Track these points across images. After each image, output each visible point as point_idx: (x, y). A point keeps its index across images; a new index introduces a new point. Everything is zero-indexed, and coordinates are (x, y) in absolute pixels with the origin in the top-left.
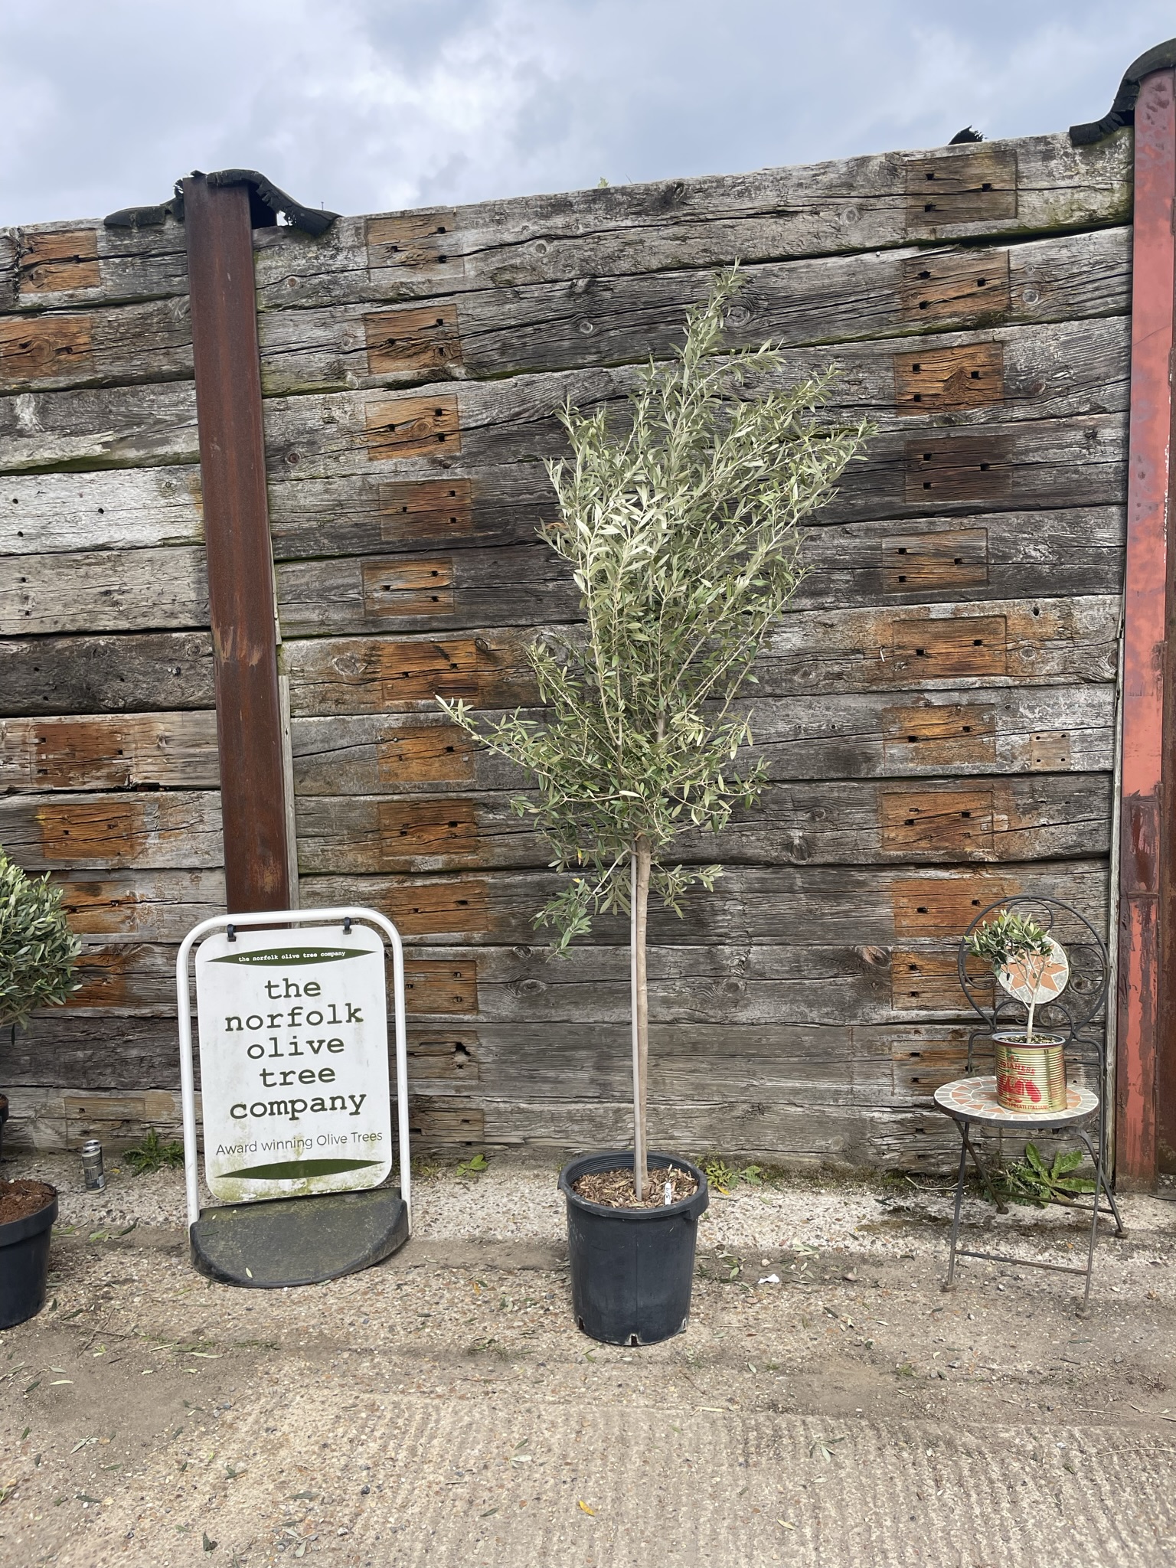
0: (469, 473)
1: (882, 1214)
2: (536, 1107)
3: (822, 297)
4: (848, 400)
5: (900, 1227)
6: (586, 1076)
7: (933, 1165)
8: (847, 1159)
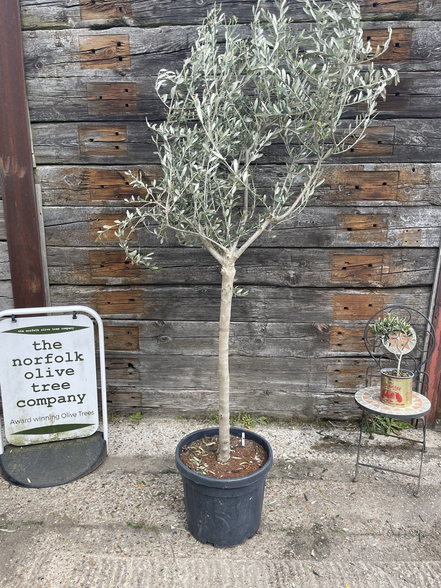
0: (135, 80)
1: (320, 440)
2: (166, 392)
5: (329, 447)
6: (189, 378)
7: (341, 416)
8: (304, 414)
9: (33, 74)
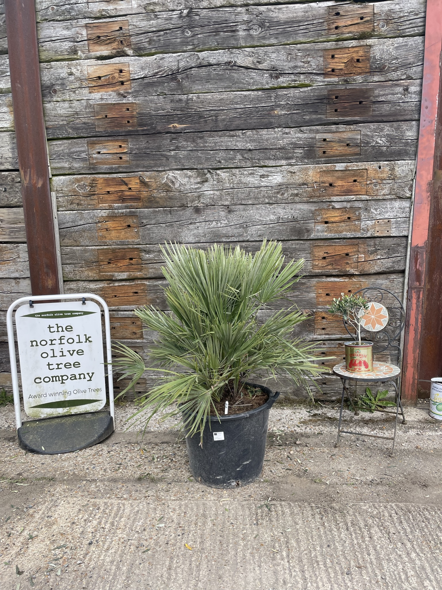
0: (135, 100)
1: (309, 416)
3: (293, 22)
4: (303, 70)
5: (316, 422)
7: (329, 397)
8: (295, 395)
9: (49, 99)
